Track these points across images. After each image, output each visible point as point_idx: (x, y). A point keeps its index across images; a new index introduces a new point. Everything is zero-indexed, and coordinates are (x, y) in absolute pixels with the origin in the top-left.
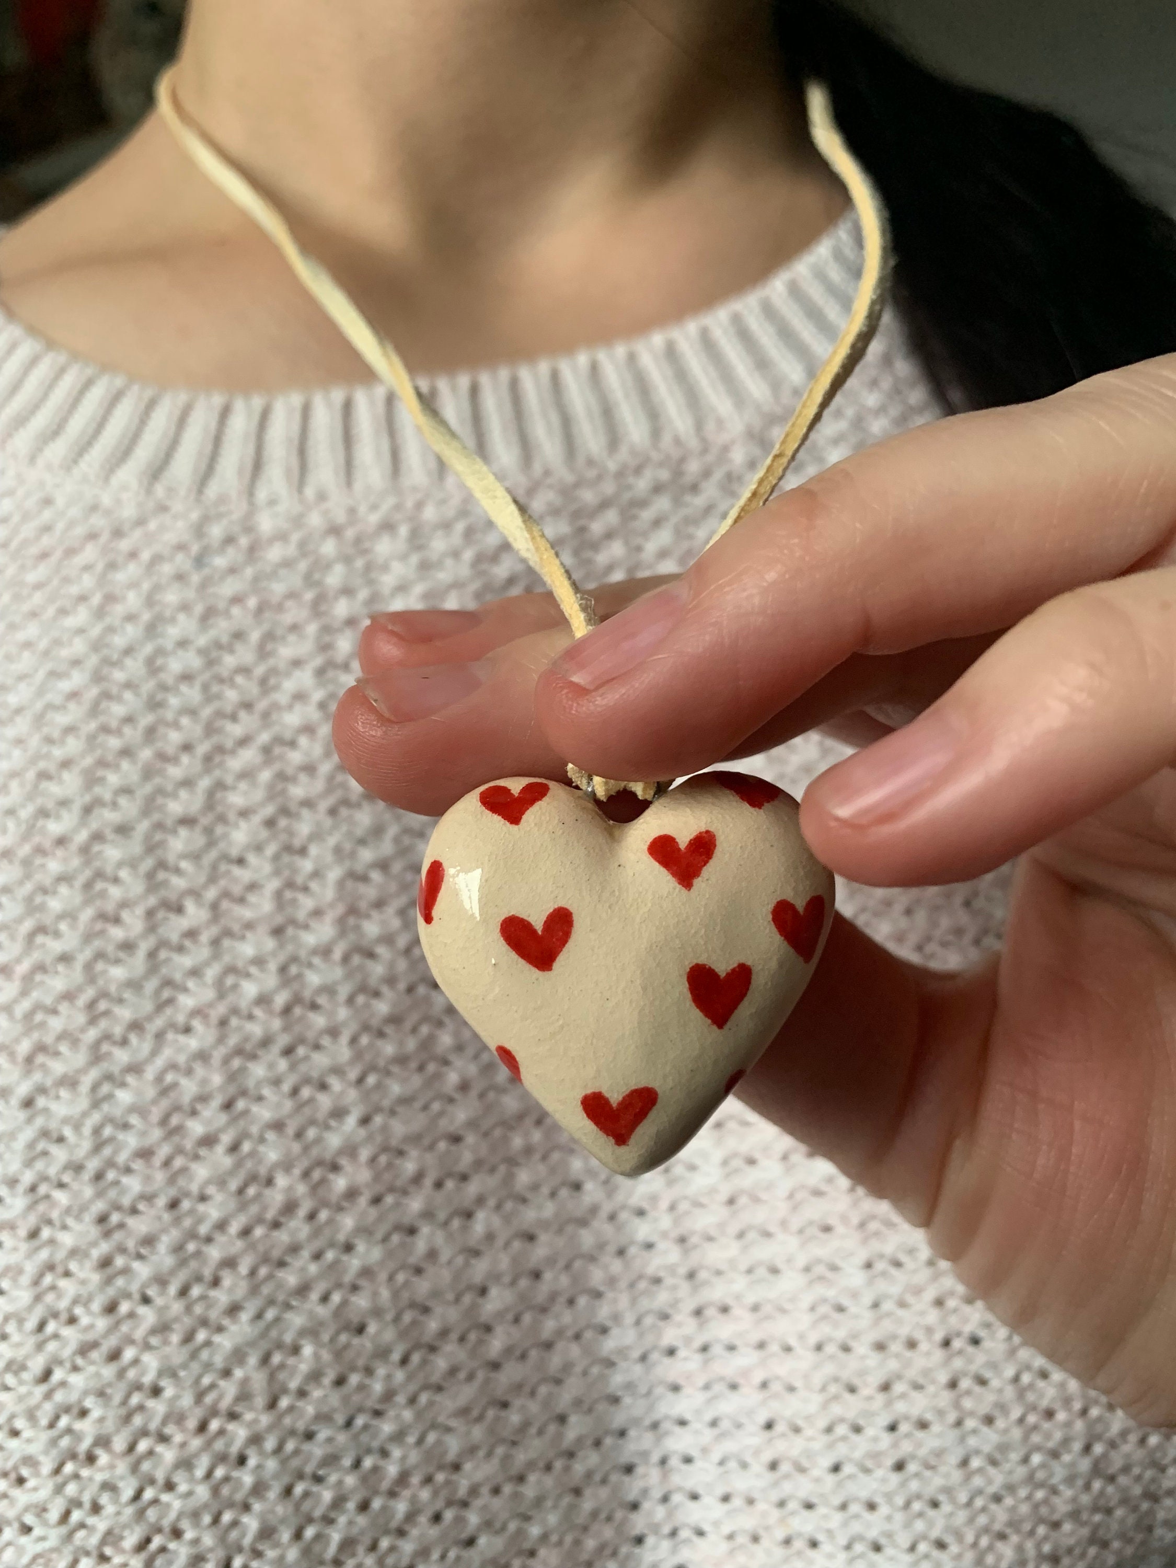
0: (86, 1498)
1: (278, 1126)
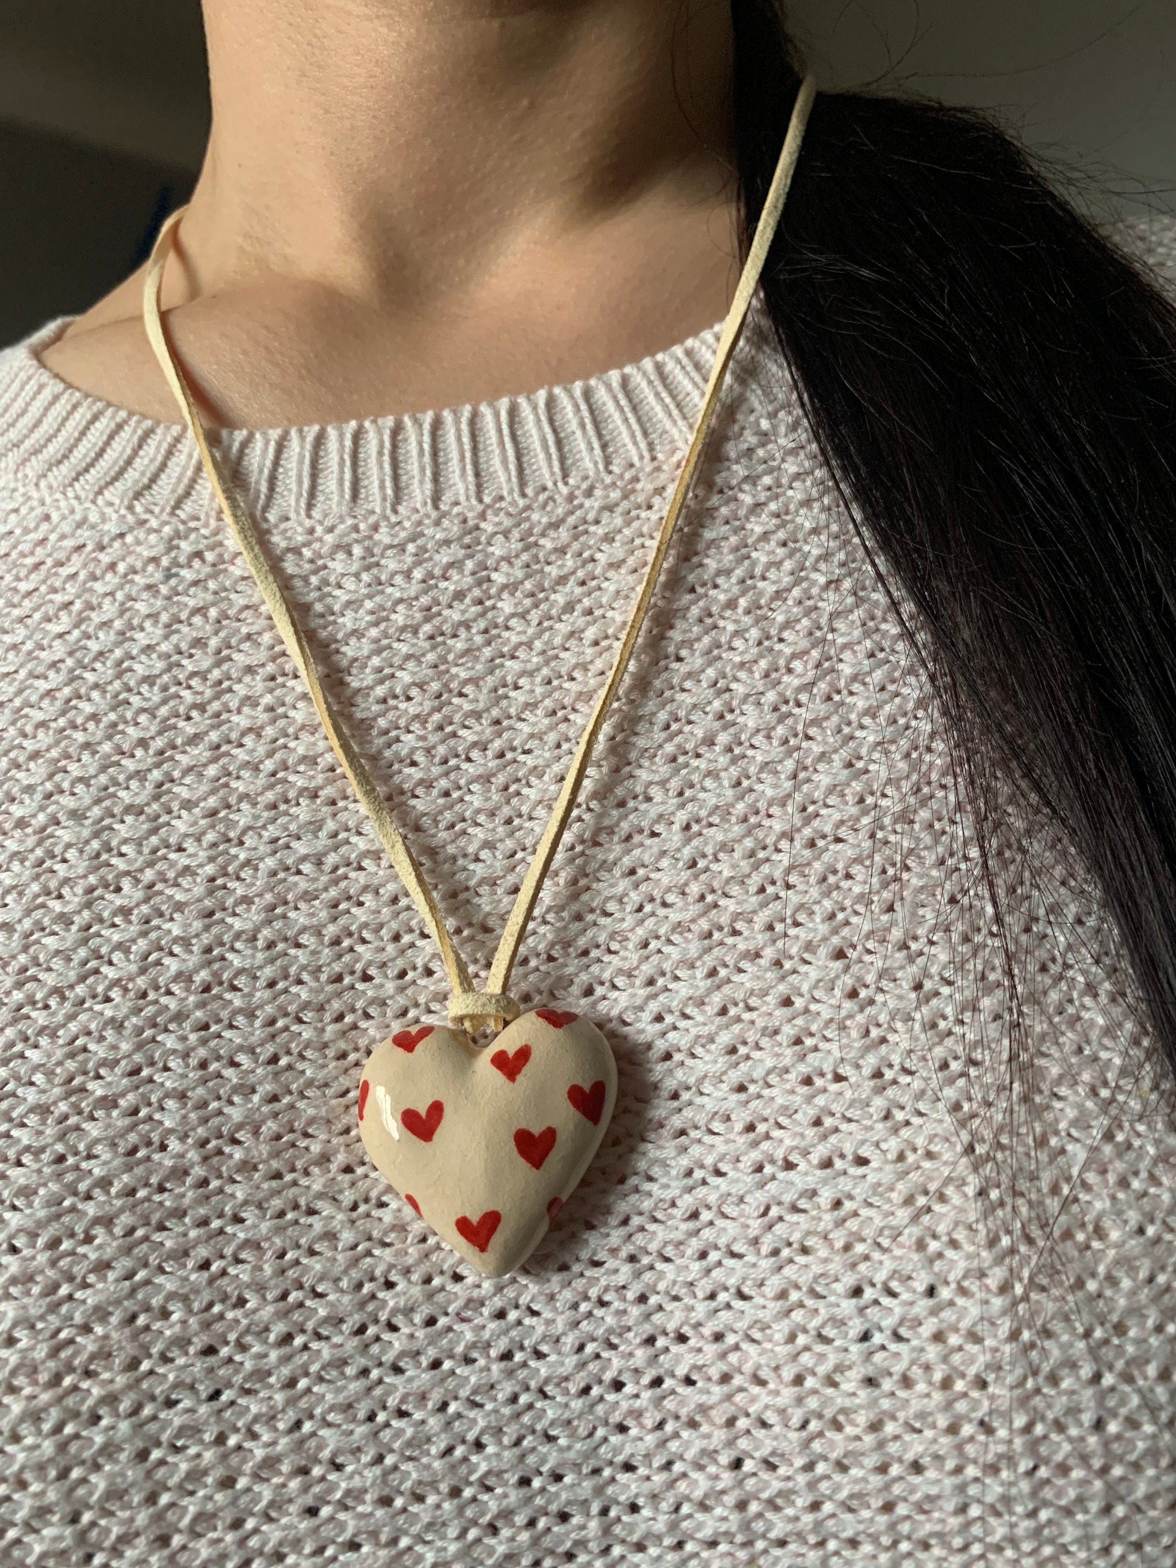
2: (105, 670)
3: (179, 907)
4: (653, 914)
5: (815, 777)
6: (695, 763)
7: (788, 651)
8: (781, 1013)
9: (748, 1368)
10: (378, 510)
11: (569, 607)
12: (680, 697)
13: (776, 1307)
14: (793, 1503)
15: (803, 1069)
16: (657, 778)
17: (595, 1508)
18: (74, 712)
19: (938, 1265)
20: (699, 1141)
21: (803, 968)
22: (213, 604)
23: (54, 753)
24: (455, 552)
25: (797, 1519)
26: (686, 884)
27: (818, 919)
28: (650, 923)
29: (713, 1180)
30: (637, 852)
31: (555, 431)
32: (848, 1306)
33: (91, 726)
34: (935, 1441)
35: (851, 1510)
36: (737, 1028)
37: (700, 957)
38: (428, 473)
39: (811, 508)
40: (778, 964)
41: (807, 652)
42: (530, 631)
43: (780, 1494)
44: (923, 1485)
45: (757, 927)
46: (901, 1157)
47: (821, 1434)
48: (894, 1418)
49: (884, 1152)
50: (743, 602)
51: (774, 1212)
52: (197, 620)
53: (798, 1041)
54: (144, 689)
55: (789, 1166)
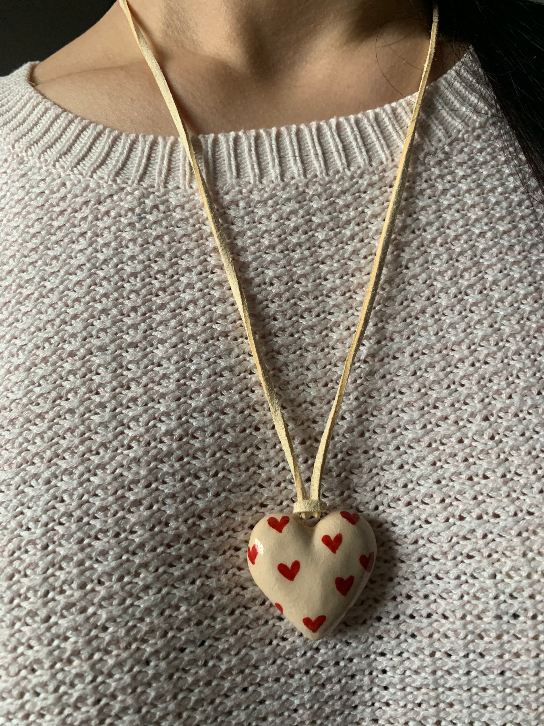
0: (67, 680)
1: (173, 496)
2: (109, 269)
3: (163, 396)
4: (395, 398)
5: (475, 332)
6: (415, 322)
7: (461, 267)
8: (458, 446)
9: (440, 611)
10: (252, 181)
11: (352, 238)
12: (408, 288)
13: (454, 583)
14: (458, 672)
15: (469, 473)
16: (398, 330)
17: (367, 672)
18: (94, 292)
19: (533, 564)
20: (418, 507)
21: (469, 425)
22: (166, 234)
23: (85, 315)
24: (292, 205)
25: (459, 679)
26: (412, 383)
27: (476, 401)
28: (393, 402)
29: (425, 526)
30: (387, 367)
31: (342, 141)
32: (489, 583)
33: (104, 300)
34: (527, 643)
35: (485, 675)
36: (436, 453)
37: (419, 419)
38: (277, 161)
39: (470, 194)
40: (456, 423)
41: (470, 268)
42: (333, 249)
43: (453, 668)
44: (519, 663)
45: (446, 405)
46: (516, 514)
47: (473, 641)
48: (508, 633)
49: (508, 512)
50: (439, 240)
51: (455, 540)
52: (158, 242)
53: (466, 460)
54: (132, 280)
55: (462, 518)
